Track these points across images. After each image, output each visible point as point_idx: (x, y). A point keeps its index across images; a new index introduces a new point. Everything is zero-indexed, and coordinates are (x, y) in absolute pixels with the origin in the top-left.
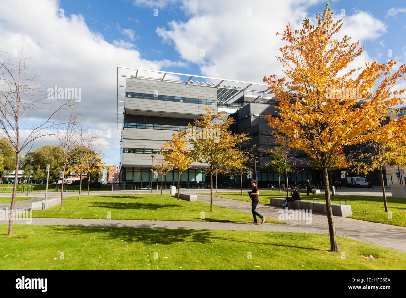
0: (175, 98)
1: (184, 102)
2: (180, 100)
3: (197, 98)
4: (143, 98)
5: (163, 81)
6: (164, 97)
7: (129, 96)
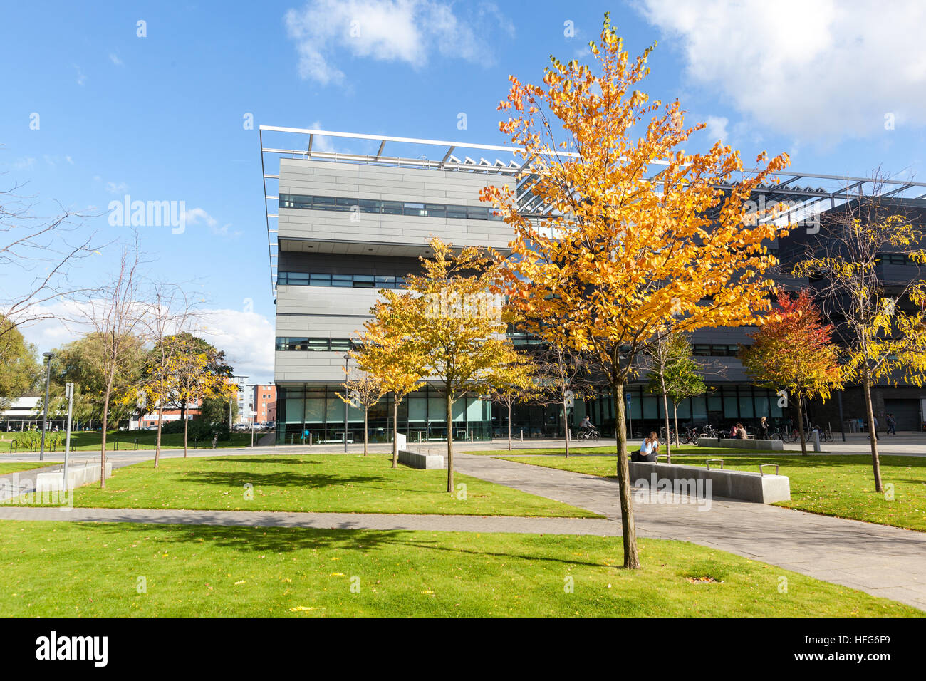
0: (406, 206)
1: (430, 215)
2: (418, 210)
3: (464, 203)
4: (325, 209)
5: (379, 160)
6: (377, 205)
7: (287, 204)
